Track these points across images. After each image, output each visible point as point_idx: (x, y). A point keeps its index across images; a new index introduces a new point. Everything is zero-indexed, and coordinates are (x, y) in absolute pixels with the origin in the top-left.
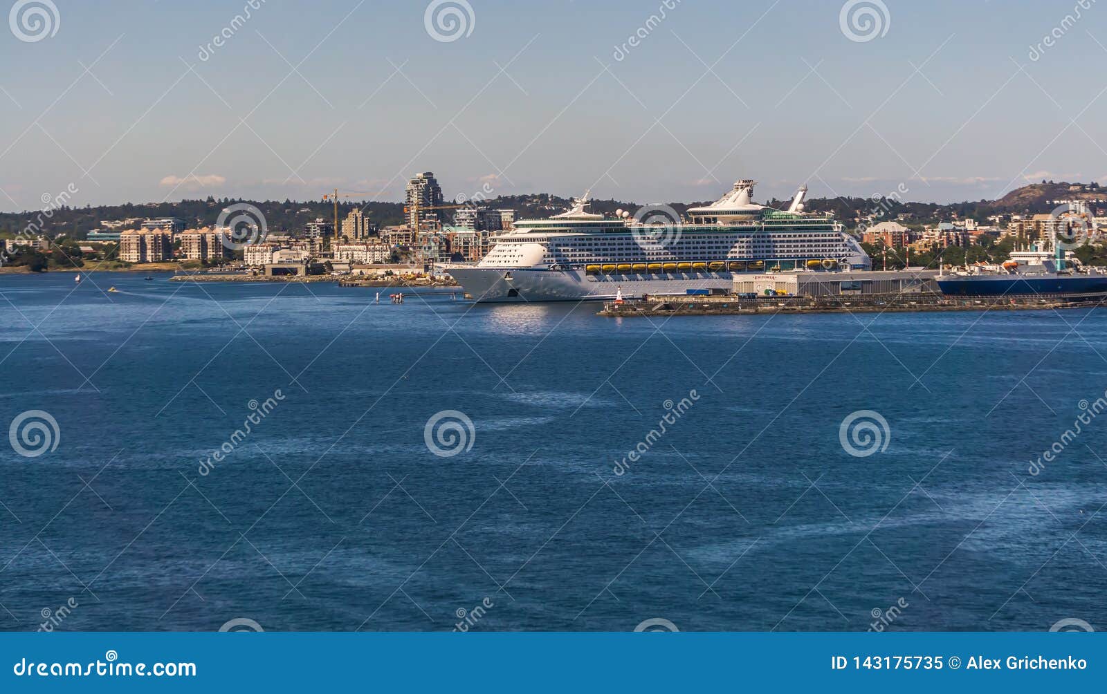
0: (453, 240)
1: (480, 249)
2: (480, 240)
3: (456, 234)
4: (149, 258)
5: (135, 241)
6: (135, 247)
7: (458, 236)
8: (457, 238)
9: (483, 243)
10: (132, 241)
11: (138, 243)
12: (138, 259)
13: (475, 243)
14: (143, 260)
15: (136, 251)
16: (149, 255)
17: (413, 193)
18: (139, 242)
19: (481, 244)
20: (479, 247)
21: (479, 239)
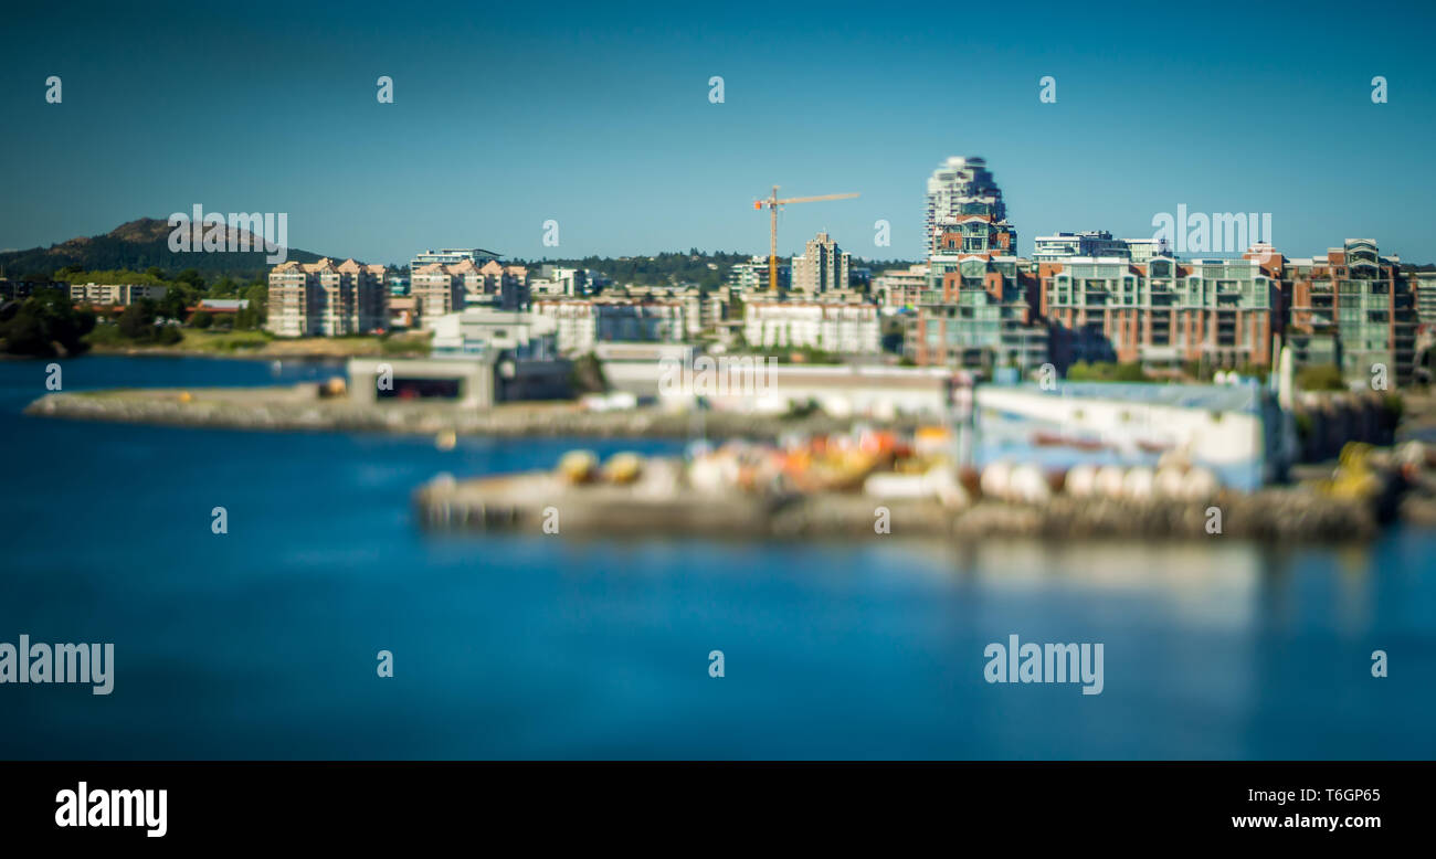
0: (1050, 287)
1: (1146, 320)
2: (1147, 291)
3: (1060, 267)
4: (329, 329)
5: (295, 287)
6: (294, 300)
7: (1067, 273)
8: (1063, 279)
9: (1156, 300)
10: (288, 287)
11: (301, 293)
12: (301, 328)
13: (1128, 300)
14: (315, 331)
15: (296, 311)
16: (331, 320)
17: (940, 198)
18: (303, 289)
19: (1147, 305)
20: (1140, 312)
21: (1140, 285)
